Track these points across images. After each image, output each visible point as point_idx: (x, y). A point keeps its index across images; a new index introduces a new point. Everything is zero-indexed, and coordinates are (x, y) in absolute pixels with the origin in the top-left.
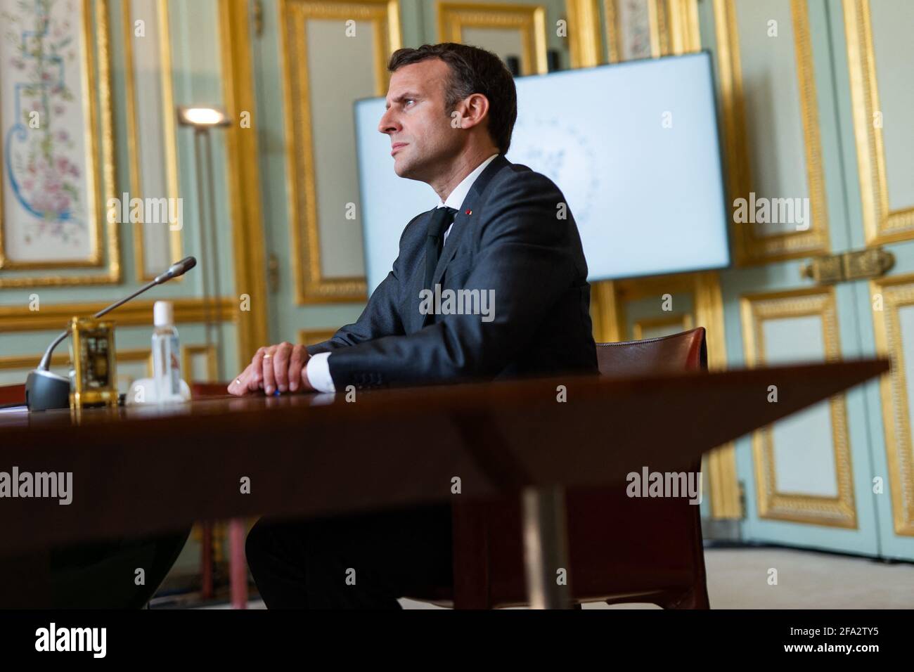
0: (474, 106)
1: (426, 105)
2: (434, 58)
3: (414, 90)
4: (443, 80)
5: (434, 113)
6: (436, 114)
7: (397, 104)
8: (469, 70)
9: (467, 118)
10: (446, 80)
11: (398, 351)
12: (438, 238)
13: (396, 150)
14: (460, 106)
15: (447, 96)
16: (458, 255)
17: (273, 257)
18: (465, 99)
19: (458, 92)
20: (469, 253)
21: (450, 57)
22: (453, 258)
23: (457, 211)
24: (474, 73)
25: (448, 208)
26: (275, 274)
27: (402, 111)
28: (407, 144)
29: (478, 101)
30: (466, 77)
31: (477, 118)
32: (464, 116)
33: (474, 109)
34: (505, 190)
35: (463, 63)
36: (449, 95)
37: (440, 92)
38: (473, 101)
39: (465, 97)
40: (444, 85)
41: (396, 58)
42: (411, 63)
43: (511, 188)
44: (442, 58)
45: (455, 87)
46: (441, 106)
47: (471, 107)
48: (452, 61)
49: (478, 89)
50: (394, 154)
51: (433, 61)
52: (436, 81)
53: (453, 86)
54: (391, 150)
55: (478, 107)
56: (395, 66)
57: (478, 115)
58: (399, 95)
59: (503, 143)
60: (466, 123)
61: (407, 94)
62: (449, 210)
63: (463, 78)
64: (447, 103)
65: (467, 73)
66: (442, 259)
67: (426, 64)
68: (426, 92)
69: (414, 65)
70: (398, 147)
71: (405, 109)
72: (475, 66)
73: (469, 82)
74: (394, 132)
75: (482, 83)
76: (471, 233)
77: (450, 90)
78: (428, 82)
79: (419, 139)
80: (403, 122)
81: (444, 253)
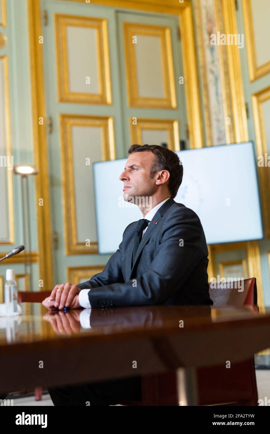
0: (163, 175)
1: (142, 171)
2: (149, 151)
3: (138, 164)
4: (151, 161)
5: (145, 176)
6: (146, 176)
7: (129, 168)
8: (163, 159)
9: (159, 180)
10: (153, 162)
11: (120, 290)
12: (140, 233)
13: (125, 189)
14: (157, 174)
15: (152, 169)
16: (150, 242)
17: (55, 233)
18: (159, 171)
19: (157, 168)
20: (155, 242)
21: (156, 152)
22: (147, 243)
23: (150, 221)
24: (165, 160)
25: (146, 220)
26: (56, 241)
27: (131, 172)
28: (130, 187)
29: (165, 173)
30: (162, 162)
31: (163, 181)
32: (158, 179)
33: (163, 176)
34: (175, 215)
35: (162, 155)
36: (153, 168)
37: (149, 167)
38: (163, 173)
39: (160, 171)
40: (151, 164)
41: (132, 148)
42: (138, 152)
43: (177, 214)
44: (153, 152)
45: (156, 166)
46: (149, 173)
47: (162, 175)
48: (157, 154)
49: (166, 168)
50: (124, 191)
51: (149, 152)
52: (148, 162)
53: (155, 165)
54: (123, 188)
55: (165, 176)
56: (131, 152)
57: (164, 179)
58: (131, 165)
59: (174, 193)
60: (158, 182)
61: (134, 165)
62: (146, 221)
63: (160, 162)
64: (151, 172)
65: (162, 161)
66: (141, 243)
67: (145, 153)
68: (143, 165)
69: (140, 153)
70: (127, 187)
71: (132, 171)
72: (166, 158)
73: (163, 164)
74: (126, 181)
75: (168, 166)
76: (156, 233)
77: (154, 166)
78: (145, 161)
79: (136, 186)
80: (130, 177)
81: (143, 240)
